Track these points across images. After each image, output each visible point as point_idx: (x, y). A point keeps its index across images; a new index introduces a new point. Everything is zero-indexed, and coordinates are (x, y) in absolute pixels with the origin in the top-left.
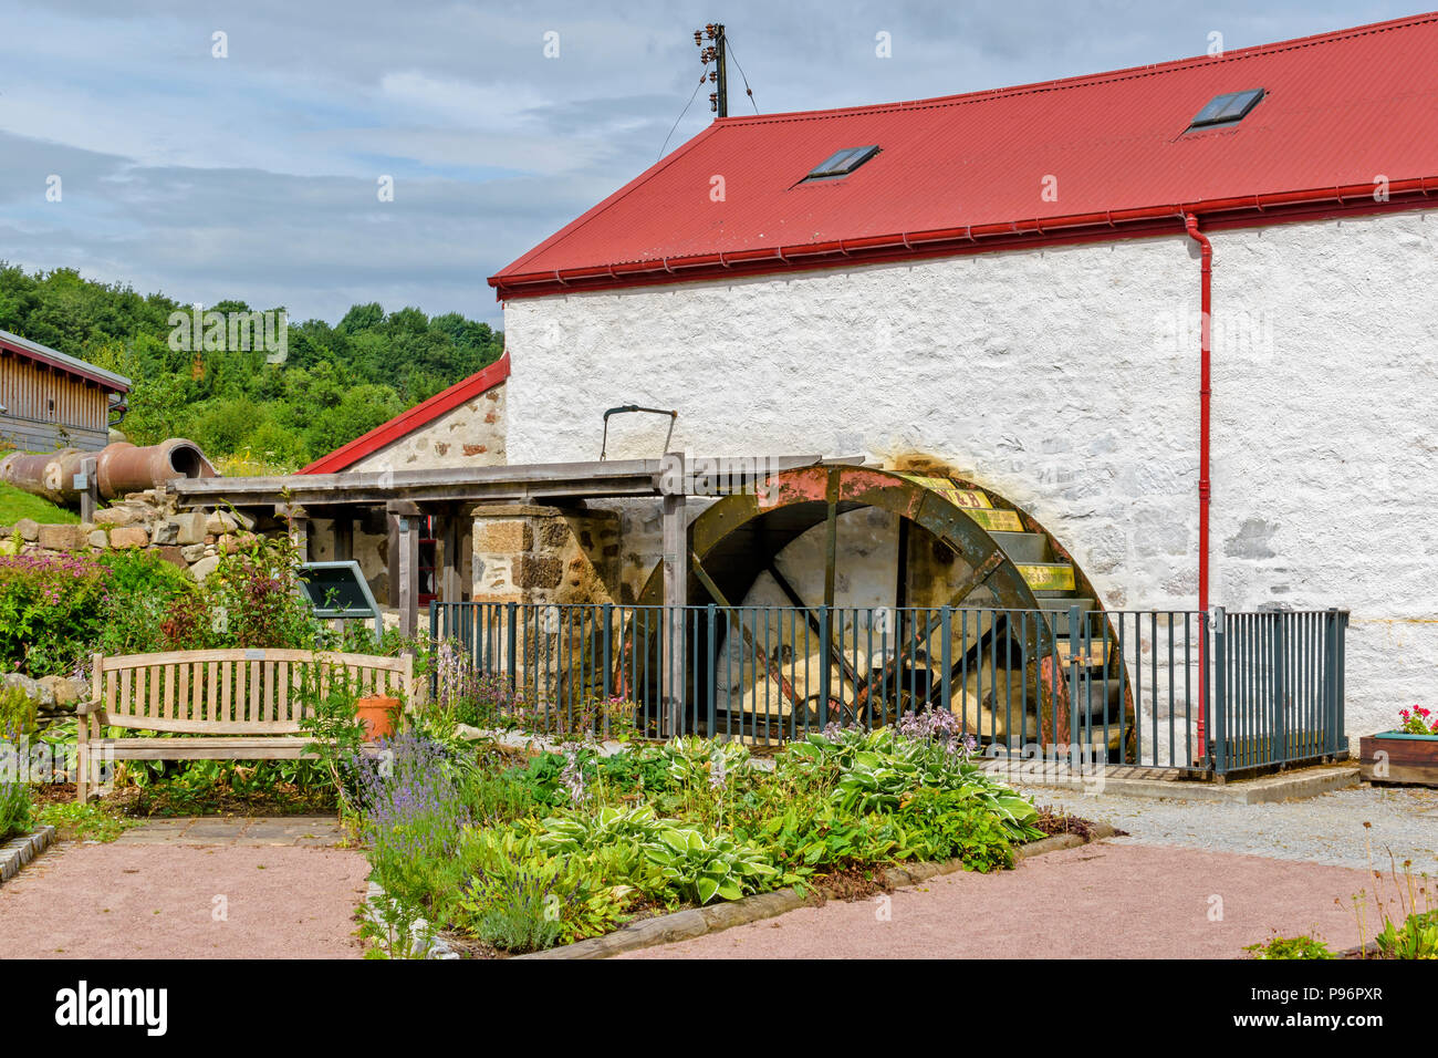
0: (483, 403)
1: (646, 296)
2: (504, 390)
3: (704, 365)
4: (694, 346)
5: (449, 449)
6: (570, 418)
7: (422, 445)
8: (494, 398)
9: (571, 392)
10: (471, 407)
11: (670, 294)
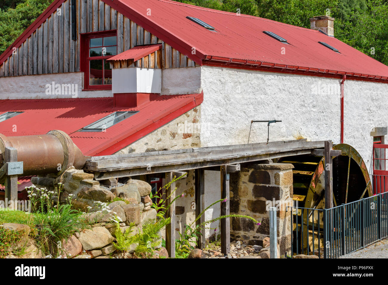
0: (191, 113)
1: (244, 74)
2: (200, 107)
3: (259, 103)
4: (256, 96)
5: (176, 136)
6: (222, 122)
7: (164, 133)
8: (196, 111)
9: (223, 110)
10: (187, 115)
11: (251, 74)
